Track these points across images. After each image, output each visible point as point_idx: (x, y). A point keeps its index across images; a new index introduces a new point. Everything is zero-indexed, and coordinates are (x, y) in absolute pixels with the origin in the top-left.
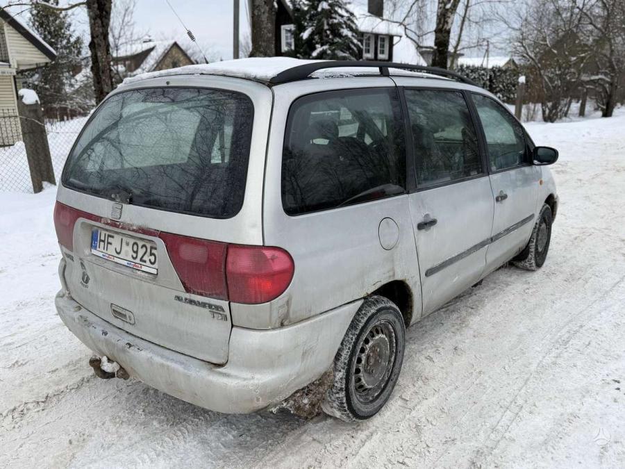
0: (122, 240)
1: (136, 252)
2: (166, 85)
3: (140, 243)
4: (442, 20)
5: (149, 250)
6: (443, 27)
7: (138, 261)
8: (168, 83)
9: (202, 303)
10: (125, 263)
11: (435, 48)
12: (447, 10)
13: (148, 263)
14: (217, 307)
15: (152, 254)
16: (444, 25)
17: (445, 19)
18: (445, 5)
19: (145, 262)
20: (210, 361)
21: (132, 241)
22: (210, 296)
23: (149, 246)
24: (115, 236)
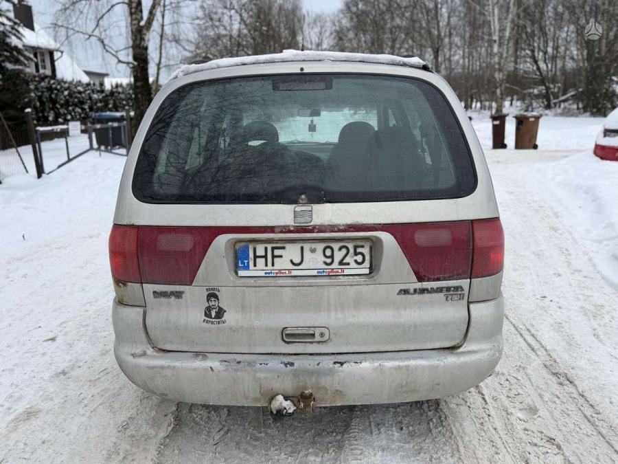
0: (302, 248)
1: (332, 257)
2: (299, 71)
3: (336, 246)
4: (139, 37)
5: (352, 251)
6: (140, 44)
7: (335, 265)
8: (302, 69)
9: (437, 288)
10: (315, 273)
11: (136, 63)
12: (142, 27)
13: (353, 265)
14: (457, 288)
15: (356, 254)
16: (141, 42)
17: (141, 35)
18: (139, 22)
19: (348, 264)
20: (442, 347)
21: (320, 246)
22: (450, 278)
23: (351, 246)
24: (288, 246)
